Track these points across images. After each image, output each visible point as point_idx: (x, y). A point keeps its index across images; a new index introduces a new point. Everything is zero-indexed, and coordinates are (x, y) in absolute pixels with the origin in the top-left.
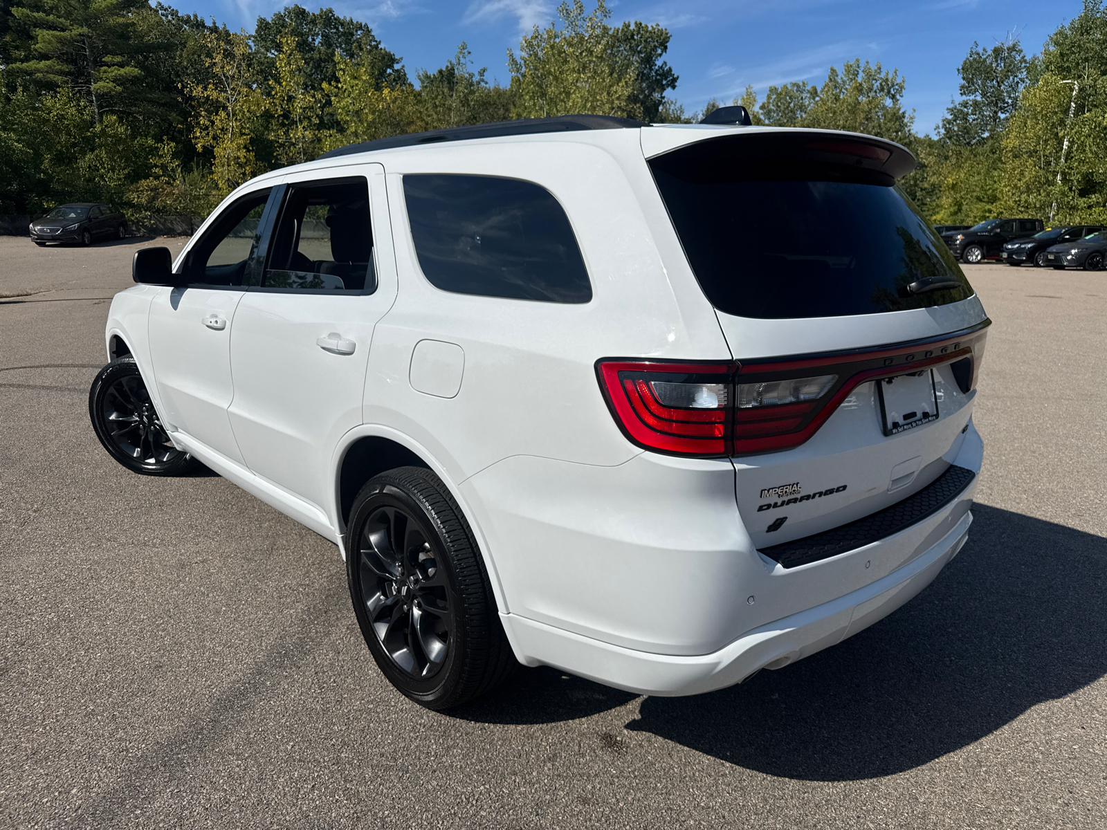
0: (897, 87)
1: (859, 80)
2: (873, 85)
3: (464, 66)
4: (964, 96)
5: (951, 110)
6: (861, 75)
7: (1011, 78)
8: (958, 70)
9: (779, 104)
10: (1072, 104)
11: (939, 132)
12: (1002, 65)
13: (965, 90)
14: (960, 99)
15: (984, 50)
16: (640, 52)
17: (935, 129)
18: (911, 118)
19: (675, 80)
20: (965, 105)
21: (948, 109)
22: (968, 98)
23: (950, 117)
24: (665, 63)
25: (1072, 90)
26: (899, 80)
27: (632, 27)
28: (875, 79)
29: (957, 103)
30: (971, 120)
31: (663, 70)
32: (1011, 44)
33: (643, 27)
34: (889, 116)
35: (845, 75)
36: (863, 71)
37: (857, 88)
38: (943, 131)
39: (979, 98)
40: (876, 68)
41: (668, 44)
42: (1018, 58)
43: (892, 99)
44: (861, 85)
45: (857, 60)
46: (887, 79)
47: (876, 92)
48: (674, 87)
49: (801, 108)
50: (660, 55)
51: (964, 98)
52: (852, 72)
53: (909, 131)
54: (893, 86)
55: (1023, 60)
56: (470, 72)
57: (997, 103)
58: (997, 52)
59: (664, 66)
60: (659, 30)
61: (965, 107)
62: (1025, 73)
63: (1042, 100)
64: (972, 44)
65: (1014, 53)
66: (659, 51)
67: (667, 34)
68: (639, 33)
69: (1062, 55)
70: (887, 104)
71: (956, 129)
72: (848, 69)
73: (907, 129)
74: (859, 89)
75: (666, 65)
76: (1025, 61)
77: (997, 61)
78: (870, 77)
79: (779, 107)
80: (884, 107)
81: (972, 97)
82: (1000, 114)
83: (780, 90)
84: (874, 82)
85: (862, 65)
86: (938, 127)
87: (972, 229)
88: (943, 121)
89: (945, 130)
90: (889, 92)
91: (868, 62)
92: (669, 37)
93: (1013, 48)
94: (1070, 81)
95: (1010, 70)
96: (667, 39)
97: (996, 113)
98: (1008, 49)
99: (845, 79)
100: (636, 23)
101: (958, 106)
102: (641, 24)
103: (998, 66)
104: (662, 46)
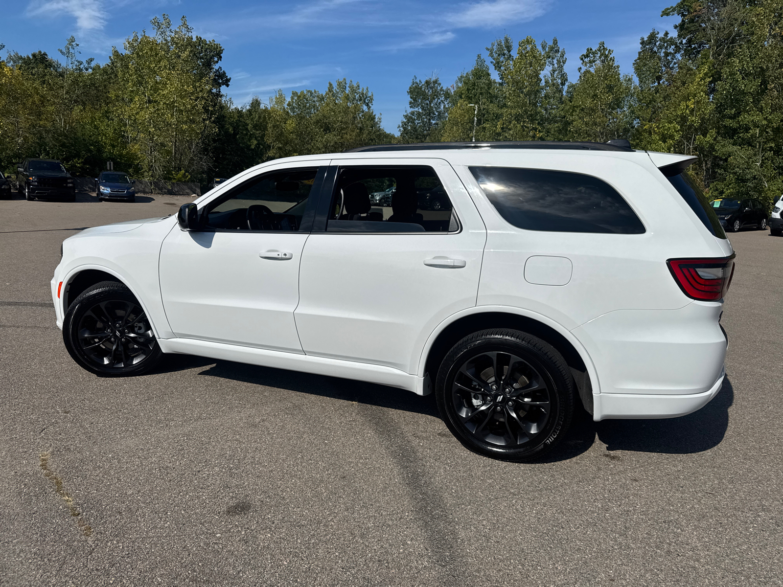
0: (369, 99)
1: (347, 92)
2: (355, 96)
3: (73, 55)
4: (412, 108)
5: (406, 116)
6: (348, 89)
7: (436, 100)
8: (408, 92)
9: (300, 103)
10: (475, 118)
11: (400, 130)
12: (431, 91)
13: (412, 105)
14: (410, 110)
15: (420, 81)
16: (202, 58)
17: (398, 128)
18: (380, 119)
19: (228, 80)
20: (413, 113)
21: (404, 116)
22: (414, 110)
23: (405, 121)
24: (220, 68)
25: (475, 110)
26: (370, 94)
27: (194, 39)
28: (356, 93)
29: (408, 112)
30: (416, 124)
31: (220, 73)
32: (434, 79)
33: (202, 41)
34: (367, 117)
35: (338, 88)
36: (349, 87)
37: (346, 97)
38: (402, 129)
39: (420, 110)
40: (356, 86)
41: (221, 55)
42: (439, 88)
43: (367, 106)
44: (348, 95)
45: (345, 79)
46: (363, 93)
47: (357, 101)
48: (228, 86)
49: (314, 107)
50: (217, 62)
51: (412, 110)
52: (342, 86)
53: (379, 127)
54: (367, 97)
55: (442, 90)
56: (79, 60)
57: (430, 114)
58: (428, 83)
59: (220, 70)
60: (215, 45)
61: (413, 115)
62: (443, 97)
63: (461, 115)
64: (413, 77)
65: (436, 85)
66: (216, 59)
67: (221, 48)
68: (200, 45)
69: (468, 89)
70: (364, 109)
71: (409, 128)
72: (339, 84)
73: (378, 126)
74: (347, 98)
75: (221, 70)
76: (443, 90)
77: (428, 89)
78: (353, 91)
79: (300, 105)
80: (363, 111)
81: (416, 109)
82: (432, 121)
83: (299, 94)
84: (356, 94)
85: (348, 82)
86: (399, 127)
87: (433, 190)
88: (402, 123)
89: (404, 129)
90: (365, 101)
91: (351, 81)
92: (222, 50)
93: (435, 82)
94: (473, 105)
95: (436, 94)
96: (221, 51)
97: (430, 120)
98: (434, 82)
99: (338, 91)
100: (197, 37)
101: (409, 114)
102: (201, 38)
103: (428, 92)
104: (219, 56)
